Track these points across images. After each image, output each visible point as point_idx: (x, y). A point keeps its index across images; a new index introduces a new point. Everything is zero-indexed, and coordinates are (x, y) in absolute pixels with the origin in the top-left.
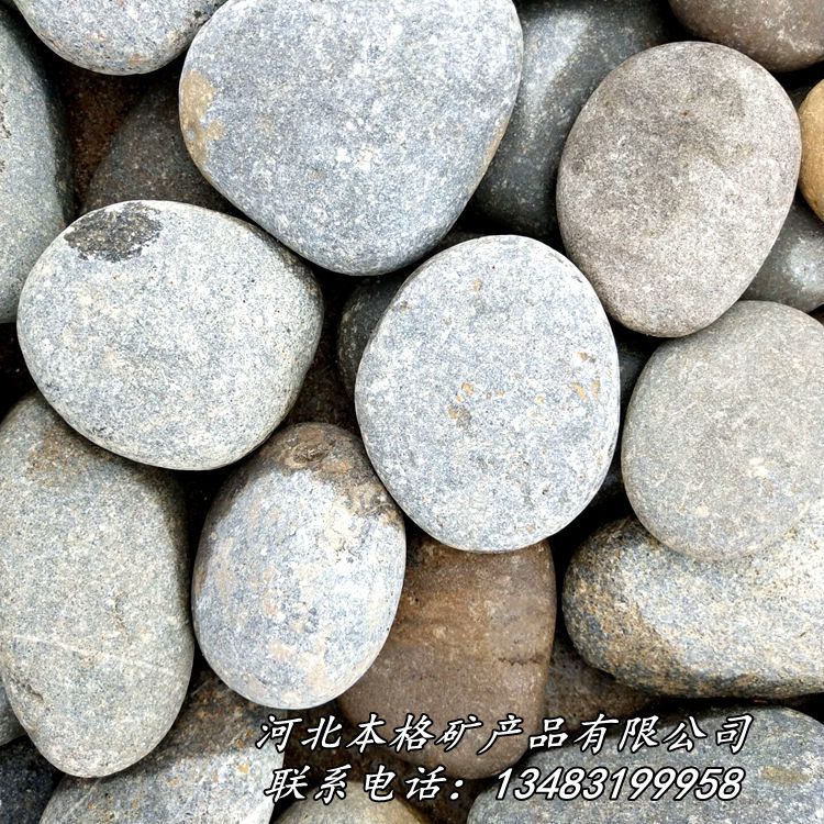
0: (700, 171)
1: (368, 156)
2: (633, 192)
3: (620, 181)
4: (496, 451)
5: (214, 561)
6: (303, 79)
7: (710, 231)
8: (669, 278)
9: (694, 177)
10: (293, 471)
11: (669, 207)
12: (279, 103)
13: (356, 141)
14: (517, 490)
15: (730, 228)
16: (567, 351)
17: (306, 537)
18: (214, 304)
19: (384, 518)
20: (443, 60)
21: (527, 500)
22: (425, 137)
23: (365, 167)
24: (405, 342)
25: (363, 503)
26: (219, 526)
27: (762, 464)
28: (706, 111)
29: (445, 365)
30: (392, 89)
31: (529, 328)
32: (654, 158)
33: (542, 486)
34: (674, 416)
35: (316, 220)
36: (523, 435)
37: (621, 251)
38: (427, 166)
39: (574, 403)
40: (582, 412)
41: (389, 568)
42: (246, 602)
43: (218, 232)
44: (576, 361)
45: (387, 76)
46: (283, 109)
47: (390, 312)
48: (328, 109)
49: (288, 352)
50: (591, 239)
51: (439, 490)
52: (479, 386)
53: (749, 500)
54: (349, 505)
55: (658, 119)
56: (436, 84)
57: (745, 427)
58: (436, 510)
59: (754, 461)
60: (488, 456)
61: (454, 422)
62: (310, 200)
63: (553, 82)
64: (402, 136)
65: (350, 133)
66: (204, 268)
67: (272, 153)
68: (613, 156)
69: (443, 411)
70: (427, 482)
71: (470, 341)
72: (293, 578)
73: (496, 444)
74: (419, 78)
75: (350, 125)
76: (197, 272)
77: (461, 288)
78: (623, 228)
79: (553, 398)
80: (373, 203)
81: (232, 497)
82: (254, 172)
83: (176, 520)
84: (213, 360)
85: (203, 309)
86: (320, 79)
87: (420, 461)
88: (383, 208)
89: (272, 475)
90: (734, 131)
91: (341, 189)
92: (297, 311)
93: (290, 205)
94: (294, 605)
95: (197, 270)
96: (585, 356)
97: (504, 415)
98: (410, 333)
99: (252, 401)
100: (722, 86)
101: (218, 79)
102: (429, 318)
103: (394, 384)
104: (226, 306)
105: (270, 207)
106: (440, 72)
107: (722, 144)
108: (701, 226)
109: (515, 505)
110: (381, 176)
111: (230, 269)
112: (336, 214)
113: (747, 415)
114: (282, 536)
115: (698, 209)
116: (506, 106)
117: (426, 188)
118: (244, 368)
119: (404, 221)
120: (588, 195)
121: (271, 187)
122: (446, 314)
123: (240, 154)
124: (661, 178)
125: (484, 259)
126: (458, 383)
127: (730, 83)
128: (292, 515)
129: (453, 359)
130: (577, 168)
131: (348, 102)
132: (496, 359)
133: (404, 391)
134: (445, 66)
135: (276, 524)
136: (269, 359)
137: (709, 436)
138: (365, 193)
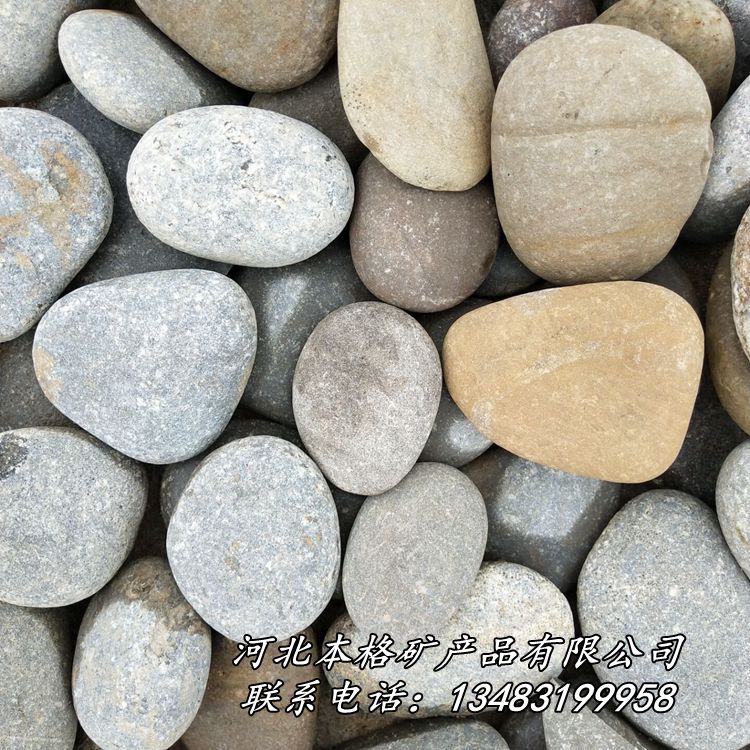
0: (373, 396)
1: (157, 402)
2: (334, 409)
3: (326, 401)
4: (258, 583)
5: (83, 663)
6: (109, 357)
7: (383, 434)
8: (361, 464)
9: (370, 400)
10: (131, 601)
11: (356, 419)
12: (96, 370)
13: (148, 394)
14: (273, 607)
15: (395, 431)
16: (298, 516)
17: (139, 650)
18: (68, 500)
19: (192, 628)
20: (197, 344)
21: (281, 613)
22: (193, 388)
23: (157, 409)
24: (193, 518)
25: (176, 621)
26: (86, 638)
27: (423, 585)
28: (375, 356)
29: (220, 532)
30: (166, 363)
31: (272, 503)
32: (345, 387)
33: (290, 603)
34: (372, 551)
35: (130, 440)
36: (274, 573)
37: (331, 446)
38: (197, 404)
39: (305, 550)
40: (311, 555)
41: (196, 663)
42: (103, 694)
43: (67, 448)
44: (305, 522)
45: (162, 355)
46: (99, 375)
47: (183, 496)
48: (127, 375)
49: (122, 521)
50: (313, 437)
51: (224, 611)
52: (243, 544)
53: (415, 609)
54: (167, 623)
55: (346, 361)
56: (195, 358)
57: (414, 558)
58: (223, 623)
59: (418, 583)
60: (253, 587)
61: (229, 568)
62: (125, 429)
63: (286, 324)
64: (177, 390)
65: (144, 389)
66: (59, 477)
67: (96, 400)
68: (321, 384)
69: (221, 561)
70: (216, 607)
71: (235, 515)
72: (131, 678)
73: (257, 579)
74: (183, 356)
75: (142, 385)
76: (54, 480)
77: (226, 480)
78: (330, 432)
79: (291, 547)
80: (165, 429)
81: (94, 617)
82: (87, 410)
83: (59, 633)
84: (70, 537)
85: (60, 504)
86: (120, 357)
87: (210, 593)
88: (172, 431)
89: (118, 603)
90: (392, 370)
91: (143, 422)
92: (126, 493)
93: (112, 430)
94: (132, 696)
95: (54, 478)
96: (309, 519)
97: (261, 561)
98: (196, 512)
99: (99, 559)
100: (384, 339)
101: (56, 354)
102: (208, 501)
103: (188, 545)
104: (75, 500)
105: (100, 431)
106: (196, 351)
107: (386, 378)
108: (377, 430)
109: (272, 617)
110: (167, 414)
111: (77, 474)
112: (142, 437)
113: (416, 550)
114: (124, 648)
115: (374, 420)
116: (247, 358)
117: (199, 416)
118: (91, 539)
119: (188, 437)
120: (308, 408)
121: (98, 420)
122: (218, 498)
123: (77, 400)
124: (350, 400)
125: (241, 459)
126: (229, 543)
127: (389, 337)
128: (130, 634)
129: (225, 527)
130: (301, 390)
131: (140, 371)
132: (252, 525)
133: (195, 550)
134: (199, 348)
135: (119, 640)
136: (108, 529)
137: (392, 566)
138: (159, 424)
